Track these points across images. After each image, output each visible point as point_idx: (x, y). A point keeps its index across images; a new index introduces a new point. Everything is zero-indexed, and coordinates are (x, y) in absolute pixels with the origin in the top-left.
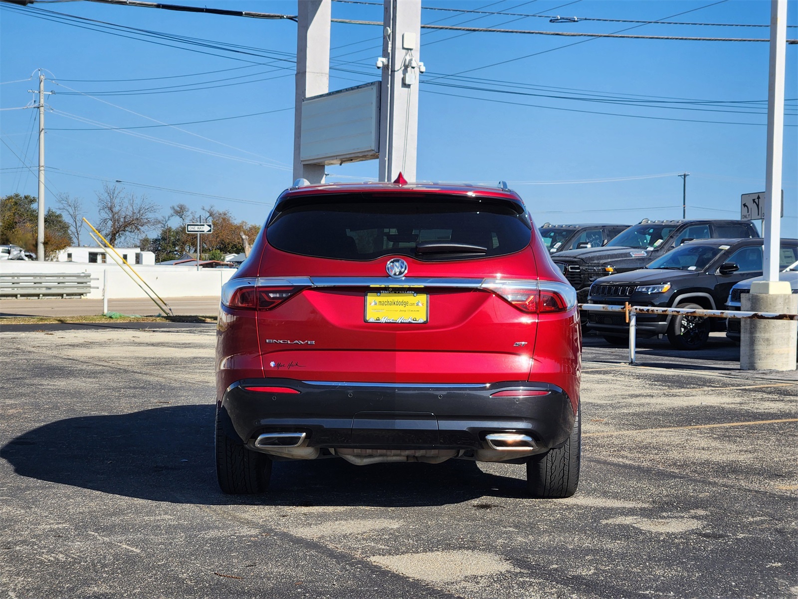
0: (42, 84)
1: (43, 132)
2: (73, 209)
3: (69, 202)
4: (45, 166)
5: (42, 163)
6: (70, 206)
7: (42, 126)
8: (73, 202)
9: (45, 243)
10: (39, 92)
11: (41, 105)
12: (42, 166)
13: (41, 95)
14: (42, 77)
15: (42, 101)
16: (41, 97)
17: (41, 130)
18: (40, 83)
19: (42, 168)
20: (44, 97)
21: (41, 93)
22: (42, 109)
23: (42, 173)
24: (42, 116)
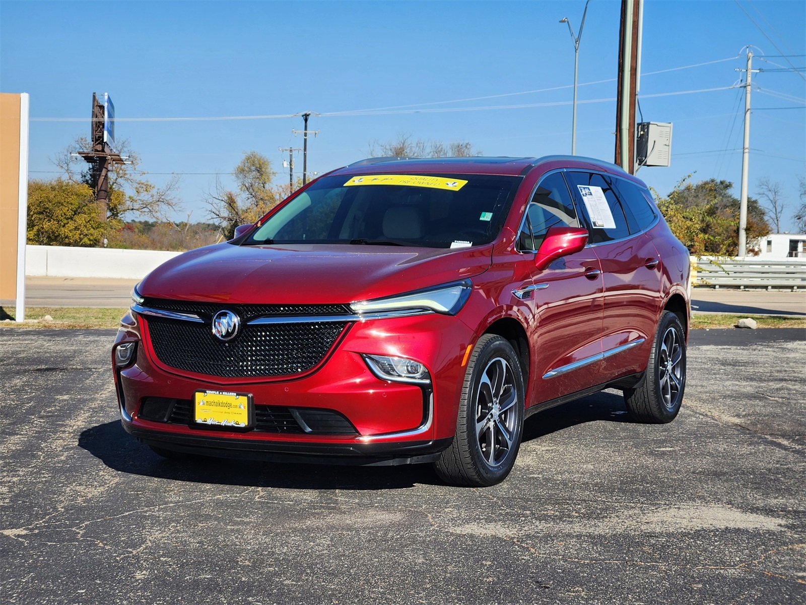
0: (750, 62)
1: (748, 113)
2: (774, 193)
3: (770, 187)
4: (750, 149)
5: (747, 145)
6: (770, 191)
7: (748, 106)
8: (774, 187)
9: (747, 230)
10: (747, 71)
11: (748, 84)
12: (747, 148)
13: (749, 73)
14: (750, 54)
15: (749, 79)
16: (748, 76)
17: (747, 110)
18: (748, 61)
19: (746, 151)
20: (752, 75)
21: (749, 71)
22: (749, 88)
23: (746, 156)
24: (749, 96)
